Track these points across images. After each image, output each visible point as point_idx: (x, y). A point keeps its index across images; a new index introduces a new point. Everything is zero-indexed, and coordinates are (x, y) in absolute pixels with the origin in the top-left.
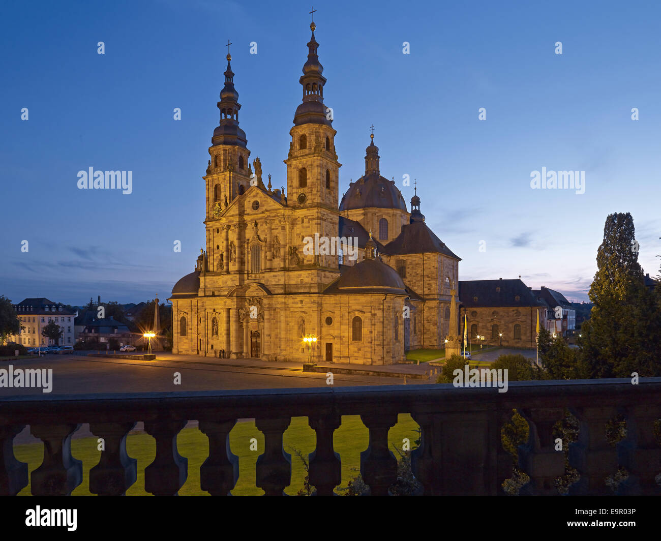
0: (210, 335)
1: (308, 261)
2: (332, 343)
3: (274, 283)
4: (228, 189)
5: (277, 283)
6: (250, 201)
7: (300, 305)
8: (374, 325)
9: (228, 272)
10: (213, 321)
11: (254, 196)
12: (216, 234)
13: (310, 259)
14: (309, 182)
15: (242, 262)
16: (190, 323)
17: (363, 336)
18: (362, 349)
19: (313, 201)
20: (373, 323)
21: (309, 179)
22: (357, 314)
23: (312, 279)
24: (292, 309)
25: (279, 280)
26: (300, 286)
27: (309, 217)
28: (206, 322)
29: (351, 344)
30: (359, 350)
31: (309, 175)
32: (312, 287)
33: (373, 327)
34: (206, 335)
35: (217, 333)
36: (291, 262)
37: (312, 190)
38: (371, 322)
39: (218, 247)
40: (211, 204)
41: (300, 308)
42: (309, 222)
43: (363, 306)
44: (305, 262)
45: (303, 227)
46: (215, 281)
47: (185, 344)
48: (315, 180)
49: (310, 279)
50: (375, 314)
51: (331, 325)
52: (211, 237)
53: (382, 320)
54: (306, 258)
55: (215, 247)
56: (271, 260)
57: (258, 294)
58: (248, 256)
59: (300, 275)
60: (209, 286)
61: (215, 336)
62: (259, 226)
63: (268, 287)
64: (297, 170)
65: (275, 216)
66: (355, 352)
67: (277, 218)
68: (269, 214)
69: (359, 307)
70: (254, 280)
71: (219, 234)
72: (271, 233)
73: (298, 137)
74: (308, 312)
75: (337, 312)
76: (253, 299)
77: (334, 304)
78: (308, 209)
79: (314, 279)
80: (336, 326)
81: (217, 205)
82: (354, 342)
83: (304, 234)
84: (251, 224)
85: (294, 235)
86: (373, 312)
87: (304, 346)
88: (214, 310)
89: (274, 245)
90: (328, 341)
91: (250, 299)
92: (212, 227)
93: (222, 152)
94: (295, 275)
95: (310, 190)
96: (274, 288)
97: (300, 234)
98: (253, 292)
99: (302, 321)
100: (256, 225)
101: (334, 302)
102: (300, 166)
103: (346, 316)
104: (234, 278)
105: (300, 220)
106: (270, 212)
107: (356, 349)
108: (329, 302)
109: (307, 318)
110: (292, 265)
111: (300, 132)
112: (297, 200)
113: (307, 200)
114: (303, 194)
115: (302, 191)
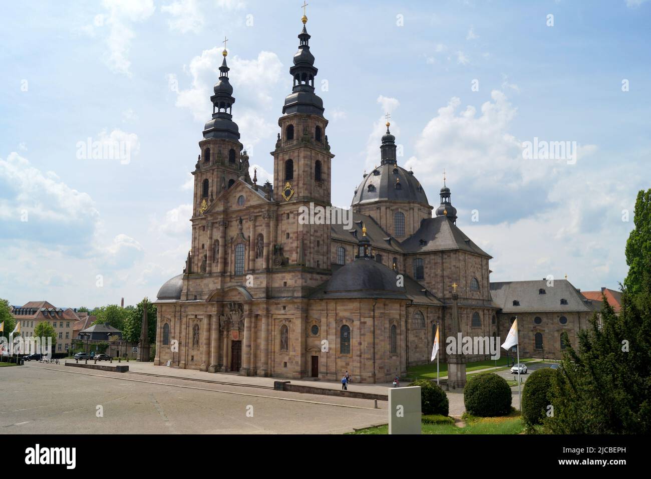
0: (191, 345)
1: (293, 261)
2: (318, 357)
3: (255, 286)
4: (215, 184)
5: (259, 286)
6: (235, 197)
7: (283, 312)
8: (364, 335)
9: (211, 274)
10: (194, 329)
11: (240, 191)
12: (202, 232)
13: (295, 259)
14: (295, 174)
15: (225, 263)
16: (172, 331)
17: (351, 348)
18: (350, 364)
19: (298, 195)
20: (362, 332)
21: (295, 171)
22: (345, 323)
23: (296, 282)
24: (274, 317)
25: (261, 283)
26: (283, 289)
27: (295, 213)
28: (187, 330)
29: (339, 357)
30: (347, 364)
31: (295, 167)
32: (295, 290)
33: (362, 337)
34: (187, 344)
35: (198, 342)
36: (274, 263)
37: (298, 183)
38: (360, 332)
39: (203, 245)
40: (199, 200)
41: (283, 314)
42: (294, 218)
43: (351, 313)
44: (290, 262)
45: (288, 223)
46: (198, 284)
47: (167, 355)
48: (301, 172)
49: (294, 282)
50: (365, 323)
51: (317, 335)
52: (197, 235)
53: (372, 329)
54: (291, 258)
55: (201, 246)
56: (254, 260)
57: (240, 298)
58: (231, 256)
59: (284, 277)
60: (191, 289)
61: (195, 346)
62: (244, 222)
63: (249, 291)
64: (283, 162)
65: (259, 212)
66: (342, 367)
67: (260, 214)
68: (252, 210)
69: (347, 314)
70: (237, 282)
71: (205, 232)
72: (255, 231)
73: (286, 127)
74: (292, 320)
75: (324, 320)
76: (235, 304)
77: (320, 310)
78: (294, 204)
79: (298, 282)
80: (322, 336)
81: (204, 201)
82: (341, 355)
83: (289, 231)
84: (236, 220)
85: (279, 232)
86: (363, 320)
87: (286, 359)
88: (196, 315)
89: (257, 243)
90: (314, 354)
91: (231, 305)
92: (198, 225)
93: (211, 146)
94: (278, 277)
95: (295, 183)
96: (256, 292)
97: (286, 231)
98: (235, 296)
99: (285, 331)
100: (241, 222)
101: (320, 308)
102: (287, 158)
103: (333, 325)
104: (216, 281)
105: (286, 215)
106: (254, 207)
107: (344, 364)
108: (314, 308)
109: (290, 326)
110: (276, 265)
111: (287, 122)
112: (283, 194)
113: (293, 194)
114: (289, 187)
115: (288, 184)
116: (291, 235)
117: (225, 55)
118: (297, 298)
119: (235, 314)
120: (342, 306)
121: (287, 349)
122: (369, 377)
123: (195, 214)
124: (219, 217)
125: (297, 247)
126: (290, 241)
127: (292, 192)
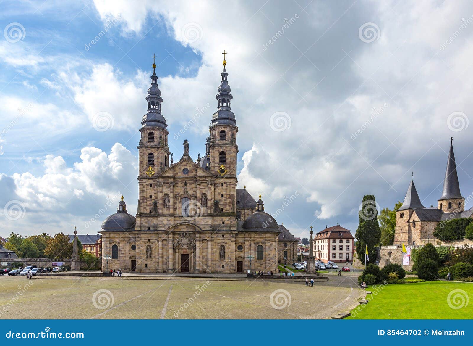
0: (144, 258)
1: (226, 210)
2: (242, 262)
3: (203, 223)
5: (206, 224)
6: (181, 168)
7: (222, 238)
8: (271, 250)
10: (147, 248)
11: (184, 165)
12: (149, 187)
13: (228, 209)
14: (227, 161)
16: (122, 249)
17: (264, 257)
18: (263, 264)
19: (230, 173)
21: (228, 159)
22: (260, 244)
23: (231, 222)
24: (216, 241)
25: (208, 221)
26: (222, 226)
27: (227, 183)
29: (256, 262)
30: (262, 265)
31: (227, 157)
32: (232, 227)
35: (151, 256)
37: (230, 166)
39: (151, 196)
40: (145, 167)
43: (264, 239)
44: (224, 211)
45: (223, 189)
46: (150, 220)
51: (242, 251)
52: (144, 189)
55: (148, 196)
57: (188, 230)
58: (179, 205)
59: (222, 219)
60: (144, 223)
61: (149, 258)
62: (188, 185)
63: (199, 226)
64: (218, 152)
65: (204, 180)
66: (258, 266)
67: (206, 181)
68: (199, 179)
69: (262, 240)
70: (185, 221)
71: (152, 188)
72: (200, 191)
73: (220, 131)
74: (227, 242)
75: (247, 243)
76: (186, 233)
77: (245, 238)
78: (227, 178)
79: (233, 222)
80: (245, 251)
81: (150, 168)
82: (258, 260)
83: (223, 193)
84: (181, 183)
85: (216, 193)
86: (271, 243)
87: (224, 263)
88: (149, 240)
89: (202, 198)
90: (240, 260)
91: (183, 234)
92: (145, 182)
93: (155, 132)
94: (218, 219)
95: (228, 166)
96: (204, 227)
97: (221, 193)
98: (183, 228)
99: (222, 248)
100: (186, 184)
101: (244, 236)
102: (221, 150)
103: (253, 245)
104: (170, 219)
105: (221, 184)
106: (201, 177)
107: (259, 265)
108: (240, 236)
109: (227, 246)
110: (216, 212)
111: (221, 128)
112: (219, 171)
113: (227, 172)
114: (223, 168)
115: (222, 166)
116: (225, 196)
117: (154, 67)
118: (234, 231)
119: (185, 239)
120: (259, 235)
121: (224, 258)
122: (274, 271)
123: (140, 175)
124: (169, 180)
125: (230, 203)
126: (224, 199)
127: (226, 171)
